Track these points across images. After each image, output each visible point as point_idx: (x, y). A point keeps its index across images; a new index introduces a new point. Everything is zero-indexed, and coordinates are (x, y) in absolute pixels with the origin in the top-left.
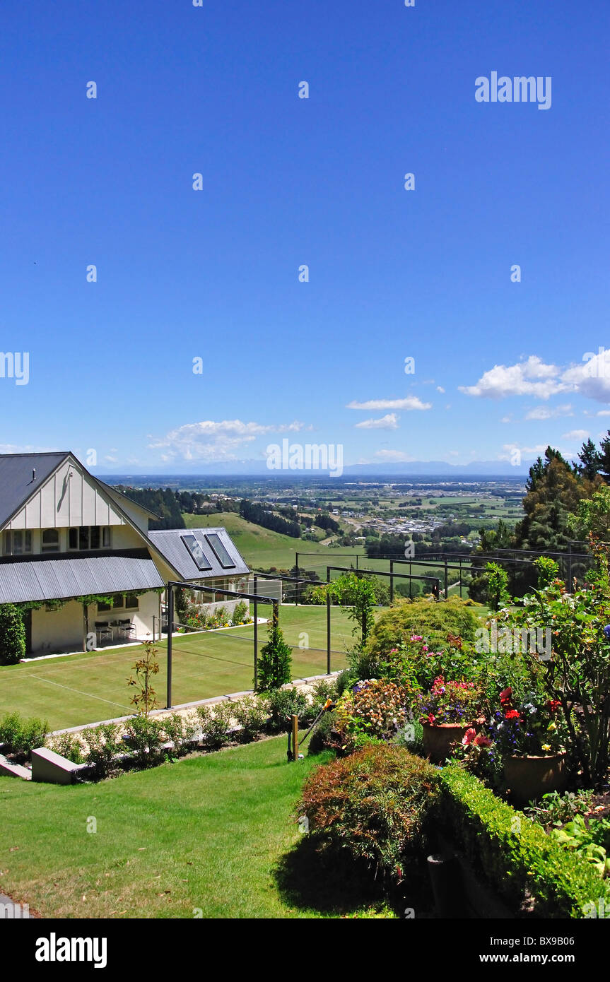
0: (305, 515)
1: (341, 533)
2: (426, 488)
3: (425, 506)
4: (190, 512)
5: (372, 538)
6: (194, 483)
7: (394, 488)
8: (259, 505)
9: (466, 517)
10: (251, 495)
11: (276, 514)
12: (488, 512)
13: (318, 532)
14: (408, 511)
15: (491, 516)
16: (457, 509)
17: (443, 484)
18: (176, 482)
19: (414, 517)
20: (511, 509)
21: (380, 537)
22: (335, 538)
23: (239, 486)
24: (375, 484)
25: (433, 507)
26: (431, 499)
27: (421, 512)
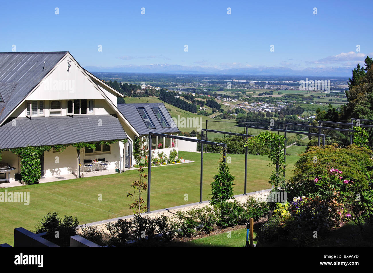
0: (200, 99)
1: (222, 111)
2: (276, 84)
3: (275, 95)
4: (129, 96)
5: (241, 115)
6: (131, 78)
7: (256, 83)
8: (172, 92)
9: (301, 103)
10: (167, 86)
11: (182, 98)
12: (315, 100)
13: (209, 110)
14: (264, 98)
15: (317, 102)
16: (296, 98)
17: (287, 82)
18: (120, 77)
19: (268, 102)
20: (330, 98)
21: (246, 114)
22: (218, 114)
23: (159, 81)
24: (243, 81)
25: (280, 96)
26: (279, 91)
27: (272, 99)
